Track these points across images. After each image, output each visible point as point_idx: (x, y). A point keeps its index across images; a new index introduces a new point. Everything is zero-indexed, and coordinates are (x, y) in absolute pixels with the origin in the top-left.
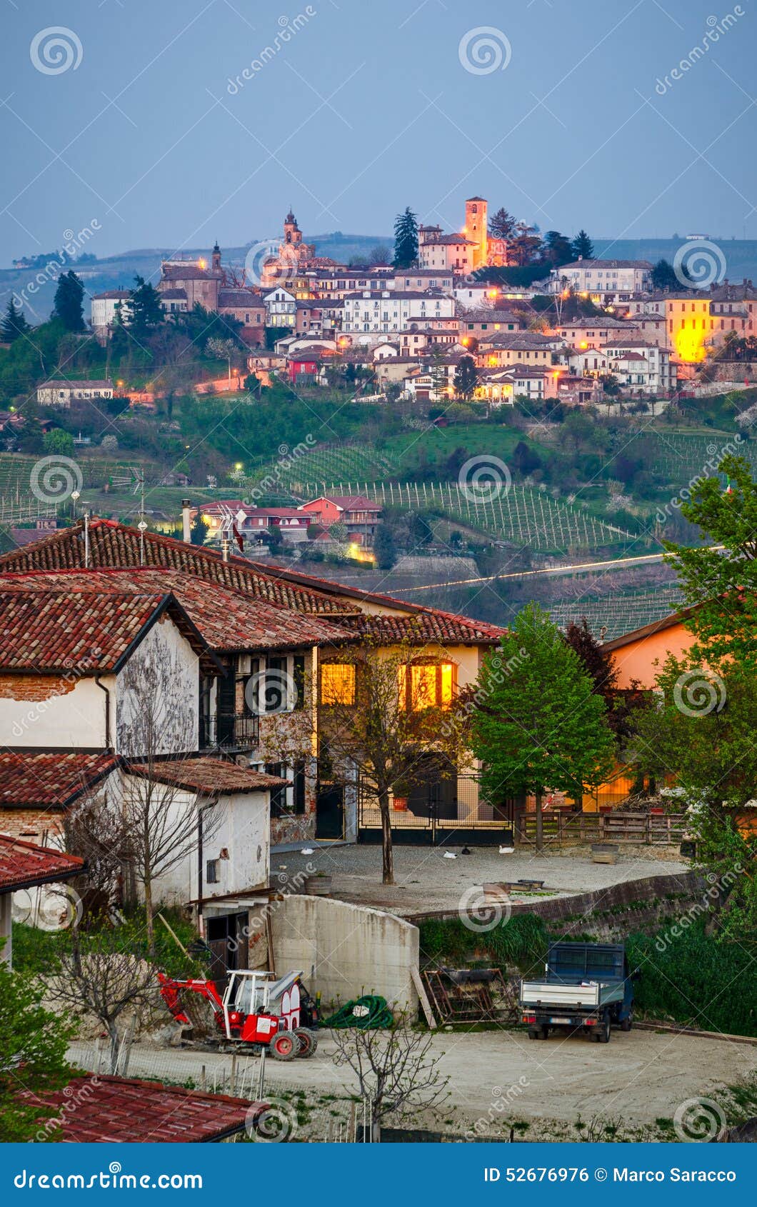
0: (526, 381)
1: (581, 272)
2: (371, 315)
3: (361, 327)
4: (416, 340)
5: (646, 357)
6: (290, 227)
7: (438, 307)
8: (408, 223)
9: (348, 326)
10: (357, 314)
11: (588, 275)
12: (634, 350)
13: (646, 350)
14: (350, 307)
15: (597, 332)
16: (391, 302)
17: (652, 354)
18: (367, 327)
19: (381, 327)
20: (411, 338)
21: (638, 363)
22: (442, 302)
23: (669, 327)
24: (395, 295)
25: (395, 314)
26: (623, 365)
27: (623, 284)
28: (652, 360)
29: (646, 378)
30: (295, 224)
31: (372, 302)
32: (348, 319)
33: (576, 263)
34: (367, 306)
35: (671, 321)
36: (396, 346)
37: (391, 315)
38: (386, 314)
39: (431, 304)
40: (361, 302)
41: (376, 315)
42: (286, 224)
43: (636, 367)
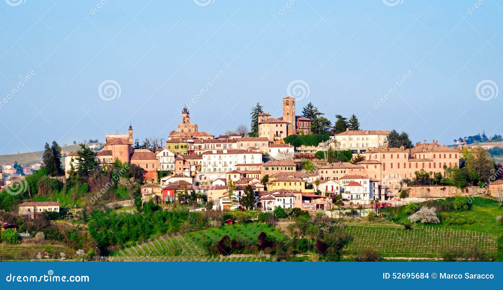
0: (282, 198)
1: (347, 137)
2: (217, 163)
3: (212, 170)
4: (235, 176)
5: (362, 184)
6: (185, 115)
7: (253, 158)
8: (258, 111)
9: (205, 170)
10: (210, 163)
11: (350, 139)
12: (356, 180)
13: (362, 180)
14: (205, 158)
15: (339, 170)
16: (228, 156)
17: (365, 183)
18: (215, 170)
19: (223, 170)
20: (232, 176)
21: (356, 188)
22: (255, 155)
23: (382, 167)
24: (230, 152)
25: (231, 163)
26: (348, 189)
27: (372, 143)
28: (365, 186)
29: (362, 196)
30: (188, 113)
31: (218, 156)
32: (205, 166)
33: (345, 132)
34: (214, 158)
35: (384, 164)
36: (224, 180)
37: (228, 163)
38: (225, 163)
39: (249, 156)
40: (212, 156)
41: (220, 163)
42: (183, 113)
43: (354, 190)
